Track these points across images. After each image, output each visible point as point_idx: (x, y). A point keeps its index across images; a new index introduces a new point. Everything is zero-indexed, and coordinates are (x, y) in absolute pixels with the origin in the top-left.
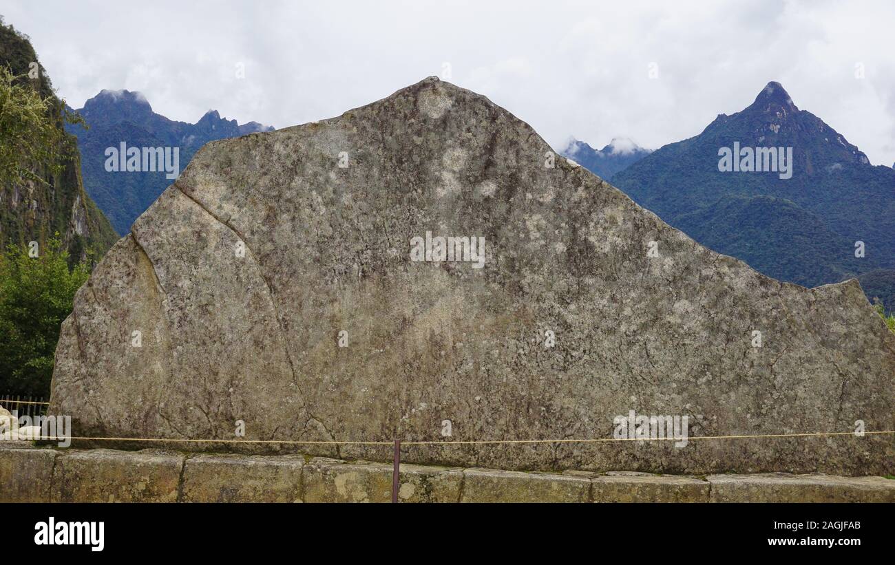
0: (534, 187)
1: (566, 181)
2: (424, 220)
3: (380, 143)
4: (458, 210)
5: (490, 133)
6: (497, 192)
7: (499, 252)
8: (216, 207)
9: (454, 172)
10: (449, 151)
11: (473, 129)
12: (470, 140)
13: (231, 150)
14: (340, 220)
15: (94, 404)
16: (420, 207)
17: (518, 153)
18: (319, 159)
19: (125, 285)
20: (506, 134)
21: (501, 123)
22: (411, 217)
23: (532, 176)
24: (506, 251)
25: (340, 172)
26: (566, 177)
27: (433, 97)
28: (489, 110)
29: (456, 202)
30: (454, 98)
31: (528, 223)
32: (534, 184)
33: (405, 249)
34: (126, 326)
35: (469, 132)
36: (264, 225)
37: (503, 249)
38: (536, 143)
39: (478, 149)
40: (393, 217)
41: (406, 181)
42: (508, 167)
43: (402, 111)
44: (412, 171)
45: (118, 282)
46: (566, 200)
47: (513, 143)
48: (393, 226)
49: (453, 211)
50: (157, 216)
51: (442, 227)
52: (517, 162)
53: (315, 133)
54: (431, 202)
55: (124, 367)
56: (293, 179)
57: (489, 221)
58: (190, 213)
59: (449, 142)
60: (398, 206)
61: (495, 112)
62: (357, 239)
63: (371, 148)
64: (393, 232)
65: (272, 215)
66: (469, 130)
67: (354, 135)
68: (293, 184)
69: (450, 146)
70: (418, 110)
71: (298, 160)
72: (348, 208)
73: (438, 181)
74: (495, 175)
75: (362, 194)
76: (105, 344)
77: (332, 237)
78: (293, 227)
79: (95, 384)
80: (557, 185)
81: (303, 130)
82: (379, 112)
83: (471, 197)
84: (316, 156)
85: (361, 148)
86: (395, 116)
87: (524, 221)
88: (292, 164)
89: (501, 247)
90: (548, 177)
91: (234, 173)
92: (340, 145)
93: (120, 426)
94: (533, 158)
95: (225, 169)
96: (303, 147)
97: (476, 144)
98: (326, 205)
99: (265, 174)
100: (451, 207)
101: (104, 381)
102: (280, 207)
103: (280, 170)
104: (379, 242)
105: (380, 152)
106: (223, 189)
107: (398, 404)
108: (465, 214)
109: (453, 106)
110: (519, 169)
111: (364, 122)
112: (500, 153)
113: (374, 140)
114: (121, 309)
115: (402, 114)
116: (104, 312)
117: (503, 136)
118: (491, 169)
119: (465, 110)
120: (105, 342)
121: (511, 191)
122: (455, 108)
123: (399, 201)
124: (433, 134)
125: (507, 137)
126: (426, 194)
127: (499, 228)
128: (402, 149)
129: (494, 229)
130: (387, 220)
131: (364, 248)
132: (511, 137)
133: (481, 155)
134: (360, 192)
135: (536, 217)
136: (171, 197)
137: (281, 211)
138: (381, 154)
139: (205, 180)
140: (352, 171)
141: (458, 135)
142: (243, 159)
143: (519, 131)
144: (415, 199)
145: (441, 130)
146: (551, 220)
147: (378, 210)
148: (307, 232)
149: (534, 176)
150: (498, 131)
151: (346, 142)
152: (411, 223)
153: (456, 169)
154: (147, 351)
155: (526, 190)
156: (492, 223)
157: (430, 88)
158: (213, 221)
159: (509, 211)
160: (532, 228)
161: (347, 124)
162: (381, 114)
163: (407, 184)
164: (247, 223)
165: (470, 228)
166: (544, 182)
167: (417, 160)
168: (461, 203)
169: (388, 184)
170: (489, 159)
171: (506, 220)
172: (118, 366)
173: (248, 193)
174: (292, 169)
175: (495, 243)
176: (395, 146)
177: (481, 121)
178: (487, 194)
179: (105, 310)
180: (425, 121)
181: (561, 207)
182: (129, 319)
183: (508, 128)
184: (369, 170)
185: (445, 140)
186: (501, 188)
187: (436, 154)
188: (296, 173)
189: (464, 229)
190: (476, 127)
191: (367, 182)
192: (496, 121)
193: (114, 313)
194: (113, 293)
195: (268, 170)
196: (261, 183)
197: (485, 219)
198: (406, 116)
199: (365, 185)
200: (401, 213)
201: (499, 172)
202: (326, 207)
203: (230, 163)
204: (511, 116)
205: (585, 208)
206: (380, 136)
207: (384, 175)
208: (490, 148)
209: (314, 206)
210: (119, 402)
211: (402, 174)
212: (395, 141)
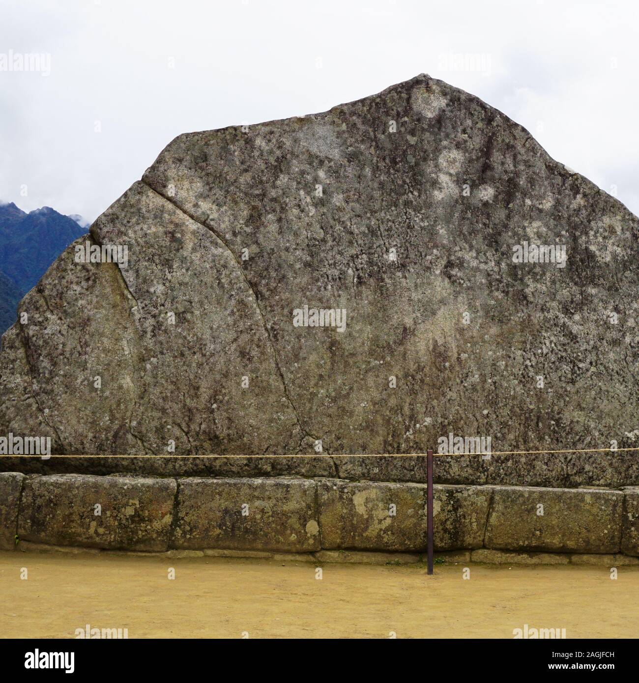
0: (533, 193)
1: (564, 188)
2: (422, 224)
3: (372, 141)
4: (456, 215)
5: (486, 135)
6: (496, 197)
7: (501, 259)
8: (191, 205)
9: (451, 175)
10: (445, 152)
11: (469, 131)
12: (465, 141)
13: (207, 144)
14: (332, 222)
15: (51, 424)
16: (417, 210)
17: (515, 157)
18: (305, 157)
19: (84, 291)
20: (503, 137)
21: (497, 126)
22: (408, 220)
23: (530, 182)
24: (507, 258)
25: (329, 171)
26: (564, 184)
27: (426, 95)
28: (485, 111)
29: (455, 206)
30: (448, 97)
31: (528, 230)
32: (533, 190)
33: (403, 254)
34: (87, 337)
35: (465, 134)
36: (247, 226)
37: (505, 256)
38: (533, 148)
39: (474, 152)
40: (388, 220)
41: (400, 182)
42: (506, 172)
43: (395, 108)
44: (407, 173)
45: (75, 287)
46: (565, 208)
47: (510, 147)
48: (389, 230)
49: (452, 216)
50: (123, 215)
51: (441, 231)
52: (515, 166)
53: (301, 128)
54: (429, 205)
55: (86, 382)
56: (278, 177)
57: (488, 227)
58: (162, 211)
59: (445, 143)
60: (393, 208)
61: (492, 113)
62: (351, 242)
63: (363, 147)
64: (390, 237)
65: (256, 215)
66: (464, 131)
67: (344, 132)
68: (278, 183)
69: (445, 148)
70: (411, 108)
71: (283, 157)
72: (340, 209)
73: (435, 183)
74: (493, 180)
75: (354, 195)
76: (61, 357)
77: (324, 240)
78: (280, 228)
79: (50, 402)
80: (556, 191)
81: (287, 125)
82: (370, 109)
83: (470, 201)
84: (303, 153)
85: (351, 146)
86: (387, 114)
87: (524, 228)
88: (276, 161)
89: (503, 254)
90: (546, 183)
91: (211, 169)
92: (329, 142)
93: (84, 448)
94: (531, 163)
95: (200, 164)
96: (288, 143)
97: (472, 147)
98: (315, 205)
99: (246, 171)
100: (449, 211)
101: (63, 399)
102: (264, 206)
103: (263, 167)
104: (375, 246)
105: (372, 150)
106: (199, 186)
107: (400, 419)
108: (464, 218)
109: (448, 105)
110: (517, 174)
111: (354, 118)
112: (496, 157)
113: (365, 139)
114: (80, 318)
115: (394, 112)
116: (59, 321)
117: (500, 139)
118: (489, 173)
119: (460, 110)
120: (61, 354)
121: (509, 197)
122: (449, 108)
123: (395, 203)
124: (428, 134)
125: (503, 141)
126: (423, 197)
127: (500, 234)
128: (396, 149)
129: (494, 235)
130: (382, 223)
131: (359, 253)
132: (507, 141)
133: (478, 158)
134: (352, 193)
135: (536, 224)
136: (139, 193)
137: (266, 211)
138: (373, 153)
139: (178, 176)
140: (343, 170)
141: (453, 136)
142: (220, 153)
143: (515, 134)
144: (412, 202)
145: (436, 130)
146: (552, 227)
147: (373, 212)
148: (296, 234)
149: (532, 181)
150: (494, 134)
151: (335, 139)
152: (409, 227)
153: (452, 171)
154: (113, 364)
155: (525, 196)
156: (492, 229)
157: (423, 85)
158: (188, 221)
159: (508, 217)
160: (532, 236)
161: (336, 120)
162: (372, 111)
163: (402, 186)
164: (227, 223)
165: (470, 234)
166: (543, 188)
167: (412, 160)
168: (460, 207)
169: (382, 185)
170: (486, 163)
171: (506, 226)
172: (79, 381)
173: (227, 191)
174: (276, 167)
175: (496, 250)
176: (388, 146)
177: (477, 123)
178: (486, 198)
179: (60, 319)
180: (419, 120)
181: (560, 214)
182: (91, 329)
183: (504, 131)
184: (361, 169)
185: (441, 141)
186: (500, 194)
187: (431, 155)
188: (281, 171)
189: (464, 235)
190: (471, 128)
191: (359, 182)
192: (492, 123)
193: (72, 323)
194: (69, 300)
195: (249, 166)
196: (242, 180)
197: (485, 224)
198: (398, 114)
199: (357, 186)
200: (397, 216)
201: (497, 176)
202: (316, 207)
203: (205, 158)
204: (506, 119)
205: (584, 216)
206: (372, 134)
207: (377, 175)
208: (487, 151)
209: (302, 207)
210: (82, 421)
211: (396, 175)
212: (388, 140)
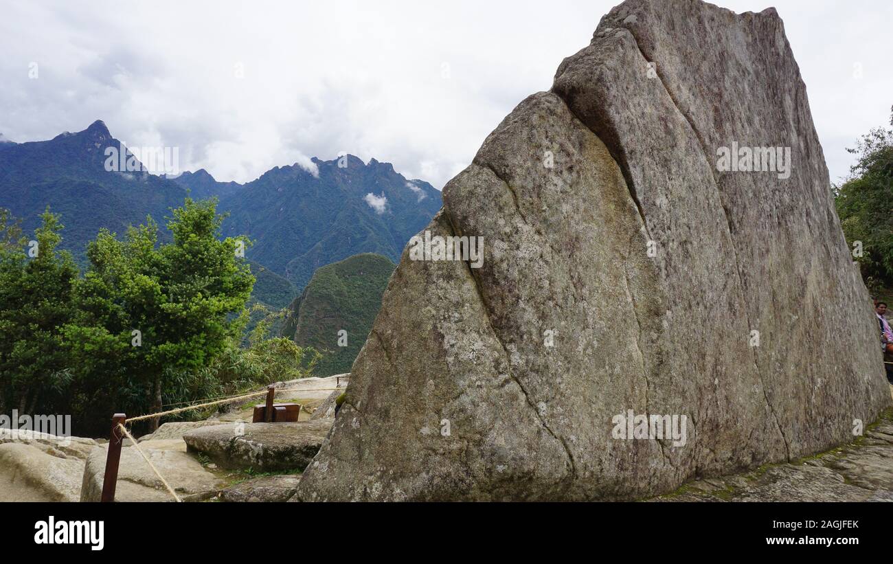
15: (556, 433)
19: (568, 188)
34: (580, 268)
45: (556, 180)
55: (589, 351)
76: (551, 304)
79: (547, 389)
93: (602, 470)
101: (565, 381)
114: (566, 235)
116: (537, 237)
120: (550, 298)
139: (661, 38)
154: (619, 318)
158: (675, 107)
172: (580, 348)
179: (539, 232)
182: (581, 255)
193: (557, 242)
194: (550, 200)
210: (597, 421)
